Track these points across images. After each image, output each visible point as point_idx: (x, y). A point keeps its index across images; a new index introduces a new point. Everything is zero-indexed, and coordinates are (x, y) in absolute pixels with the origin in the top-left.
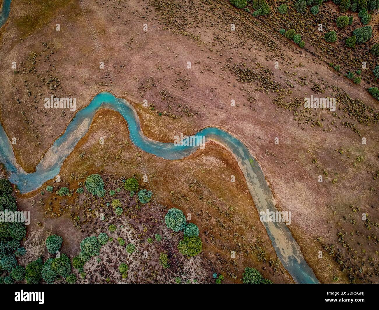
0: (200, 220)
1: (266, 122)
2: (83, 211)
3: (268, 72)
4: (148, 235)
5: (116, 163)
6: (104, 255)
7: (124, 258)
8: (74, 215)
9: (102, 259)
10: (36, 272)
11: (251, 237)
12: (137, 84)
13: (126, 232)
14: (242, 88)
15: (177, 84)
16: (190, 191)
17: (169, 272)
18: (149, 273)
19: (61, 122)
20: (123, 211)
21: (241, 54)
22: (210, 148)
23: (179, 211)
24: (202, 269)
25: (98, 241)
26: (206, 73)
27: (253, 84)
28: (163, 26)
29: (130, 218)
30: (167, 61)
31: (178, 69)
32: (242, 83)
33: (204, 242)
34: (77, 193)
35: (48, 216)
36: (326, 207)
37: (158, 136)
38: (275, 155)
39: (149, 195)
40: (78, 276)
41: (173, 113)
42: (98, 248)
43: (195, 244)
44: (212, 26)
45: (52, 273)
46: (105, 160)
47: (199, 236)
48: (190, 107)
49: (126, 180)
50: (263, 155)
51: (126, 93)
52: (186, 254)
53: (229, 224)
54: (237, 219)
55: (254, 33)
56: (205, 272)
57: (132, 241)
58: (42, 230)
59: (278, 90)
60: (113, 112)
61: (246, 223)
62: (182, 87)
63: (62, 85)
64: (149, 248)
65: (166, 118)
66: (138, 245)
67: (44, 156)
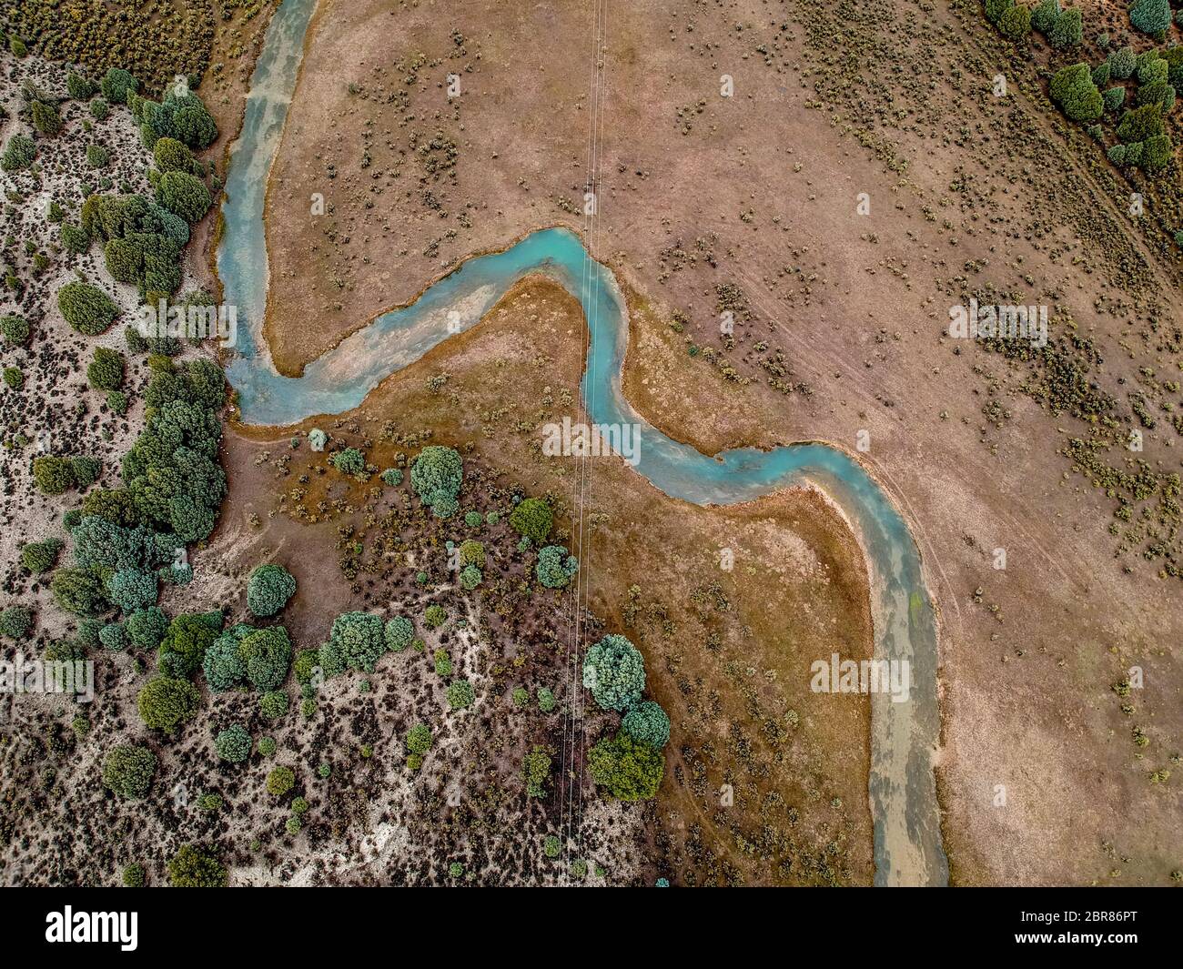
0: (683, 707)
1: (1014, 503)
2: (377, 536)
3: (1087, 347)
4: (522, 680)
5: (516, 441)
6: (383, 678)
7: (431, 713)
8: (350, 536)
9: (373, 688)
10: (195, 644)
11: (817, 828)
12: (663, 238)
13: (467, 643)
14: (978, 367)
15: (781, 281)
16: (688, 610)
17: (535, 811)
18: (481, 787)
19: (416, 270)
20: (480, 582)
21: (1020, 261)
22: (800, 510)
23: (634, 651)
24: (632, 850)
25: (382, 634)
26: (885, 279)
27: (1022, 366)
28: (810, 94)
29: (493, 611)
30: (779, 202)
31: (803, 236)
32: (987, 351)
33: (672, 773)
34: (383, 479)
35: (284, 508)
36: (1095, 845)
37: (660, 412)
38: (1000, 616)
39: (569, 569)
40: (295, 704)
41: (732, 362)
42: (377, 652)
43: (644, 769)
44: (961, 145)
45: (232, 665)
46: (490, 421)
47: (664, 751)
48: (791, 362)
49: (524, 499)
50: (960, 597)
51: (621, 253)
52: (606, 783)
53: (765, 756)
54: (796, 753)
55: (1089, 211)
56: (636, 863)
57: (473, 677)
58: (256, 539)
59: (1095, 418)
60: (565, 295)
61: (819, 779)
62: (793, 294)
63: (458, 169)
64: (510, 717)
65: (705, 367)
66: (485, 694)
67: (338, 345)
